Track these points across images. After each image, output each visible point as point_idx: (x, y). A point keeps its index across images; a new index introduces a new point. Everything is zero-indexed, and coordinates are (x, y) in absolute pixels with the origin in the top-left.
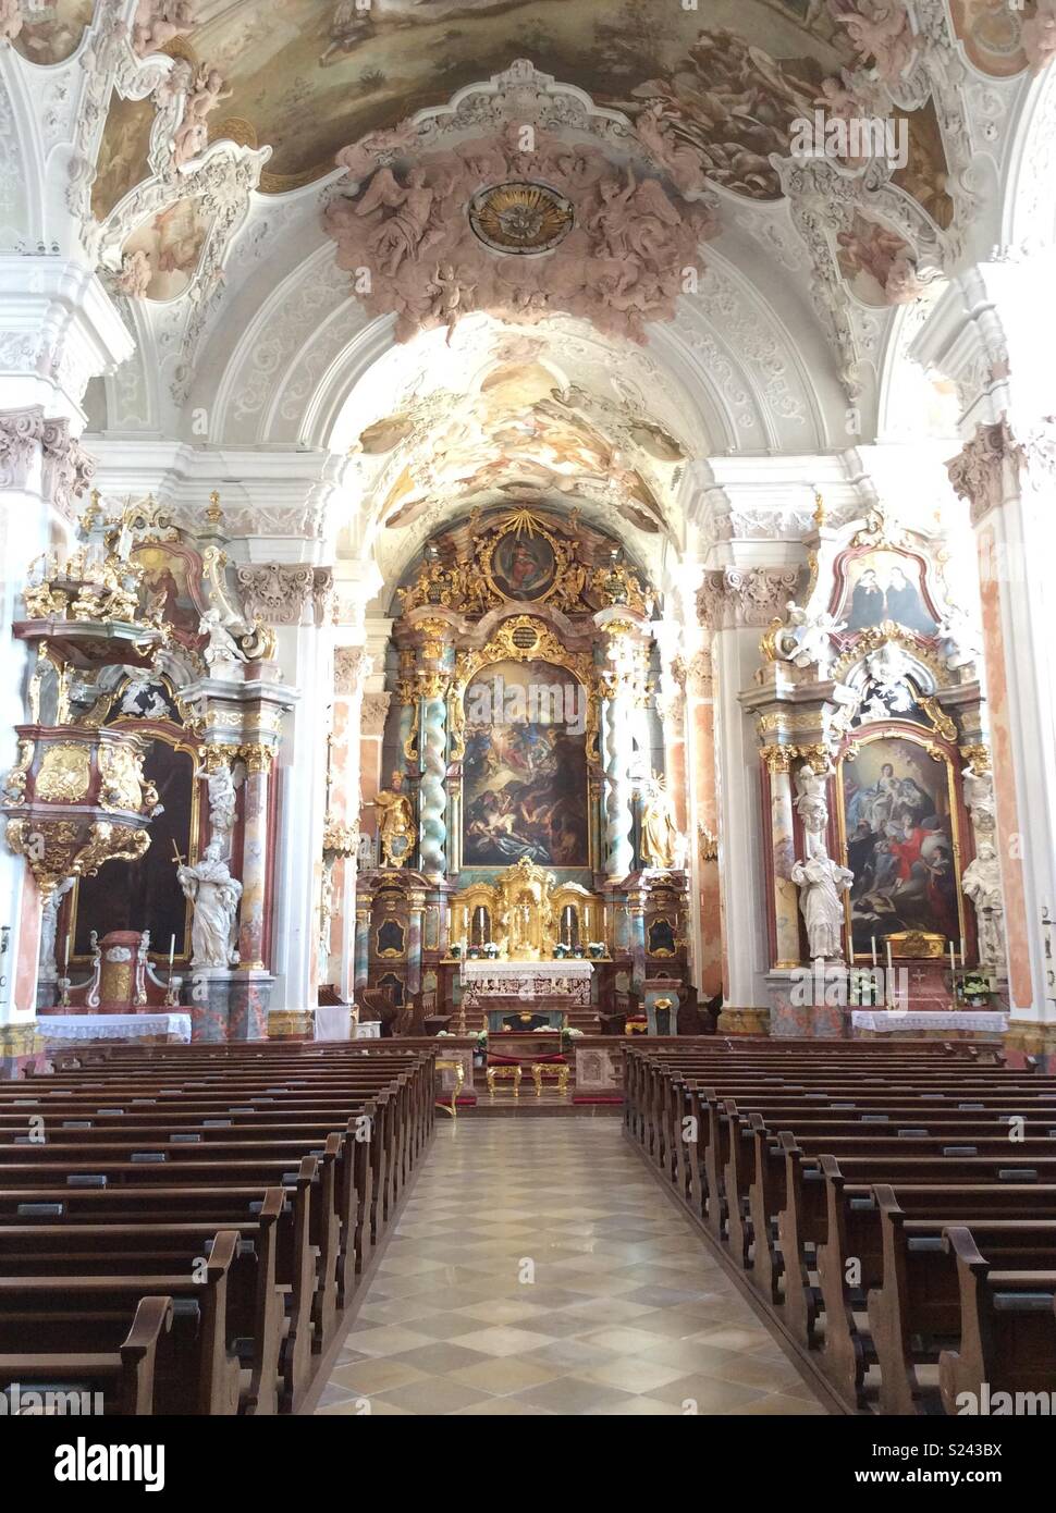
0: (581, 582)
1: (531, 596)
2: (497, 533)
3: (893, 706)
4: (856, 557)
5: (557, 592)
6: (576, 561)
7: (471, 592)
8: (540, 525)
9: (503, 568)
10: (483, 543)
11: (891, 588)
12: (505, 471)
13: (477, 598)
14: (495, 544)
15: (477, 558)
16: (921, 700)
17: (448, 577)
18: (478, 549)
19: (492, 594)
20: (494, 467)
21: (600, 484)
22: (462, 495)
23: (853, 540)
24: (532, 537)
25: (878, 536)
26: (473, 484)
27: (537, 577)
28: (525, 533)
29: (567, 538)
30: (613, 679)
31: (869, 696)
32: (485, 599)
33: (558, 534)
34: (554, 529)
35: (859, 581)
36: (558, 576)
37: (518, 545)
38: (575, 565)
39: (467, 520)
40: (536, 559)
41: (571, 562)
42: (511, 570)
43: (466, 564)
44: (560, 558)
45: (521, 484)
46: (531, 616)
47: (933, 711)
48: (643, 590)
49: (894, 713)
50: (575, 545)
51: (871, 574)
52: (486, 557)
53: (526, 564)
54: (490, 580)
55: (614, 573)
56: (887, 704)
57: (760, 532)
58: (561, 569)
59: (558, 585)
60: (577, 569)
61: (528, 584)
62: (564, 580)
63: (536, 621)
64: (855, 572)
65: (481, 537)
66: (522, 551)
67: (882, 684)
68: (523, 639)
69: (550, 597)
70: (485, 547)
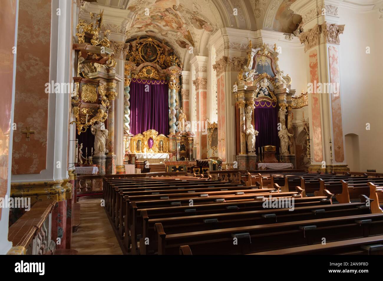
0: (164, 59)
1: (151, 61)
2: (143, 43)
3: (265, 93)
4: (258, 57)
5: (158, 61)
6: (163, 53)
7: (136, 58)
8: (154, 43)
9: (144, 53)
10: (139, 46)
11: (265, 65)
12: (149, 27)
13: (137, 60)
14: (142, 46)
15: (137, 50)
16: (270, 92)
17: (131, 54)
18: (138, 47)
19: (141, 60)
20: (147, 25)
21: (175, 34)
22: (136, 32)
23: (257, 53)
24: (152, 46)
25: (263, 52)
26: (140, 29)
27: (153, 57)
28: (150, 44)
29: (160, 47)
30: (172, 84)
31: (260, 90)
32: (139, 61)
33: (158, 46)
34: (157, 44)
35: (259, 63)
36: (158, 57)
37: (148, 48)
38: (162, 54)
39: (136, 39)
40: (152, 51)
41: (161, 54)
42: (146, 54)
43: (135, 51)
44: (159, 53)
45: (151, 31)
46: (151, 66)
47: (272, 95)
48: (180, 63)
49: (265, 95)
50: (162, 49)
51: (261, 61)
52: (140, 50)
53: (150, 53)
54: (140, 56)
55: (173, 57)
56: (264, 93)
57: (235, 48)
58: (159, 55)
59: (158, 59)
60: (163, 55)
61: (150, 58)
62: (159, 58)
63: (152, 68)
64: (258, 60)
65: (139, 44)
66: (149, 49)
67: (262, 88)
68: (148, 72)
69: (155, 62)
70: (139, 47)
